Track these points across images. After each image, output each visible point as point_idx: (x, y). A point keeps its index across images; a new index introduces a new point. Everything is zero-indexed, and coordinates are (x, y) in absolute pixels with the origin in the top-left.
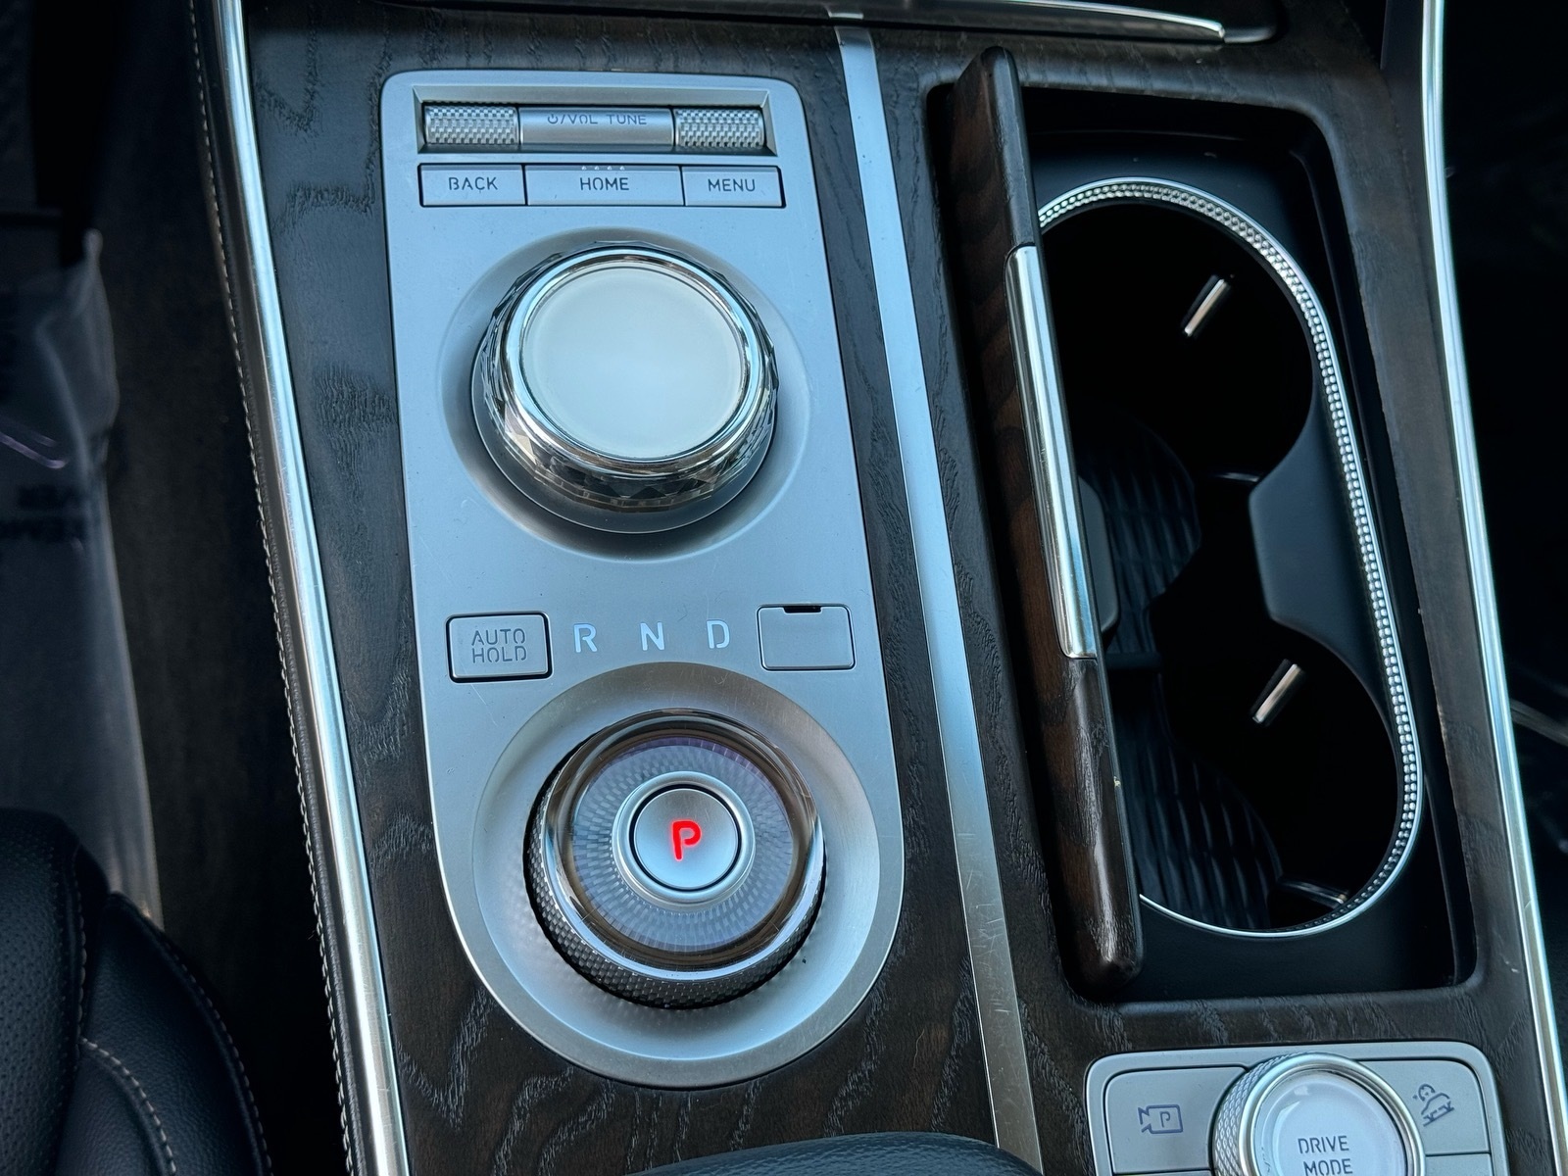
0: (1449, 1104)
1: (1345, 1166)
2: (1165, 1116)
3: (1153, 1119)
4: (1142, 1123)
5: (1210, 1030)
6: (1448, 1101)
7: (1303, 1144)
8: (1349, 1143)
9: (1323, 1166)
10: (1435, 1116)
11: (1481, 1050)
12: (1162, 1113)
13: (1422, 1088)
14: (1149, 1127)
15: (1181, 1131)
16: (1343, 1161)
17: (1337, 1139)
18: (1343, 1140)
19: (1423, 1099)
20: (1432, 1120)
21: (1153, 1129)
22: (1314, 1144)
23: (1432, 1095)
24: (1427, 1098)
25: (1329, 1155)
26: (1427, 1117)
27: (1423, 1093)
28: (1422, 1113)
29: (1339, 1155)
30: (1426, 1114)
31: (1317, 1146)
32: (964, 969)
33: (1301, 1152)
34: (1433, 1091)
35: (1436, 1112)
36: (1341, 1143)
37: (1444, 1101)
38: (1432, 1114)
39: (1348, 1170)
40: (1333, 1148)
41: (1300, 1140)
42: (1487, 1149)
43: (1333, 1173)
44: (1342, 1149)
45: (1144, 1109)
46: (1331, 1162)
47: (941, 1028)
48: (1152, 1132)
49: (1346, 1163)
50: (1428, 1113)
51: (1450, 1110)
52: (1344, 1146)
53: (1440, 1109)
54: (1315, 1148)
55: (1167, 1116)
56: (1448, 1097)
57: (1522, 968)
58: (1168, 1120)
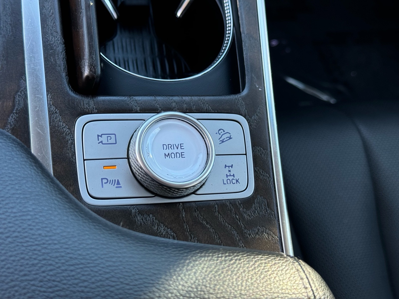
0: (230, 136)
1: (182, 155)
2: (109, 138)
3: (104, 139)
4: (98, 140)
5: (132, 106)
6: (230, 135)
7: (165, 146)
8: (184, 146)
9: (173, 154)
10: (224, 140)
11: (245, 117)
12: (108, 137)
13: (220, 130)
14: (102, 142)
15: (116, 143)
16: (181, 153)
17: (179, 145)
18: (182, 145)
19: (220, 134)
20: (223, 142)
21: (103, 143)
22: (169, 146)
23: (223, 133)
24: (221, 134)
25: (175, 151)
26: (221, 141)
27: (220, 132)
28: (219, 139)
29: (180, 151)
30: (220, 140)
31: (171, 147)
32: (23, 79)
33: (164, 149)
34: (224, 131)
35: (225, 139)
36: (181, 146)
37: (228, 135)
38: (223, 140)
39: (183, 156)
40: (177, 148)
41: (163, 145)
42: (245, 153)
43: (177, 158)
44: (181, 149)
45: (100, 135)
46: (176, 153)
47: (9, 102)
48: (103, 144)
49: (182, 154)
50: (221, 139)
51: (230, 138)
52: (182, 147)
53: (226, 138)
54: (170, 148)
55: (110, 138)
56: (230, 134)
57: (263, 88)
58: (110, 139)
